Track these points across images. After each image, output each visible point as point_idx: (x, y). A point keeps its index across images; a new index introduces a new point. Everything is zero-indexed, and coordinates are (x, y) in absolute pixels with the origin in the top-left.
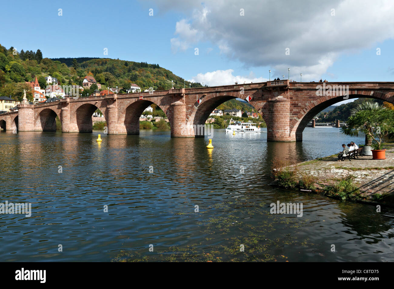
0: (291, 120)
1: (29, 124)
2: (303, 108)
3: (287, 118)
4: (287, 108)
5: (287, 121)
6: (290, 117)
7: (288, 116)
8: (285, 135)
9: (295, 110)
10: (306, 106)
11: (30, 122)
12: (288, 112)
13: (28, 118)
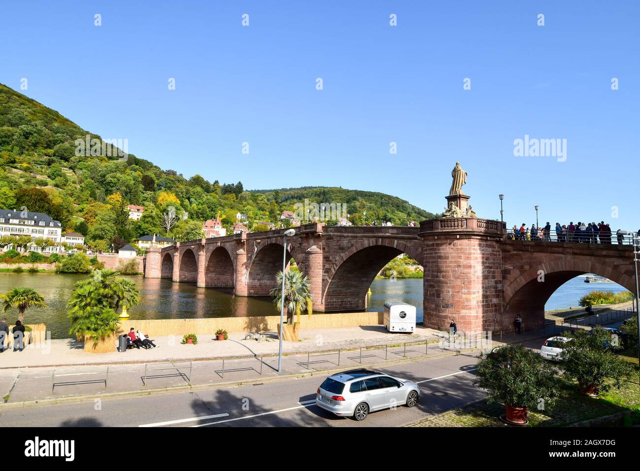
0: (323, 280)
1: (155, 270)
2: (334, 264)
3: (319, 277)
4: (319, 263)
5: (318, 282)
6: (323, 275)
7: (320, 274)
8: (316, 302)
9: (327, 266)
10: (336, 261)
11: (156, 268)
12: (320, 269)
13: (153, 263)
